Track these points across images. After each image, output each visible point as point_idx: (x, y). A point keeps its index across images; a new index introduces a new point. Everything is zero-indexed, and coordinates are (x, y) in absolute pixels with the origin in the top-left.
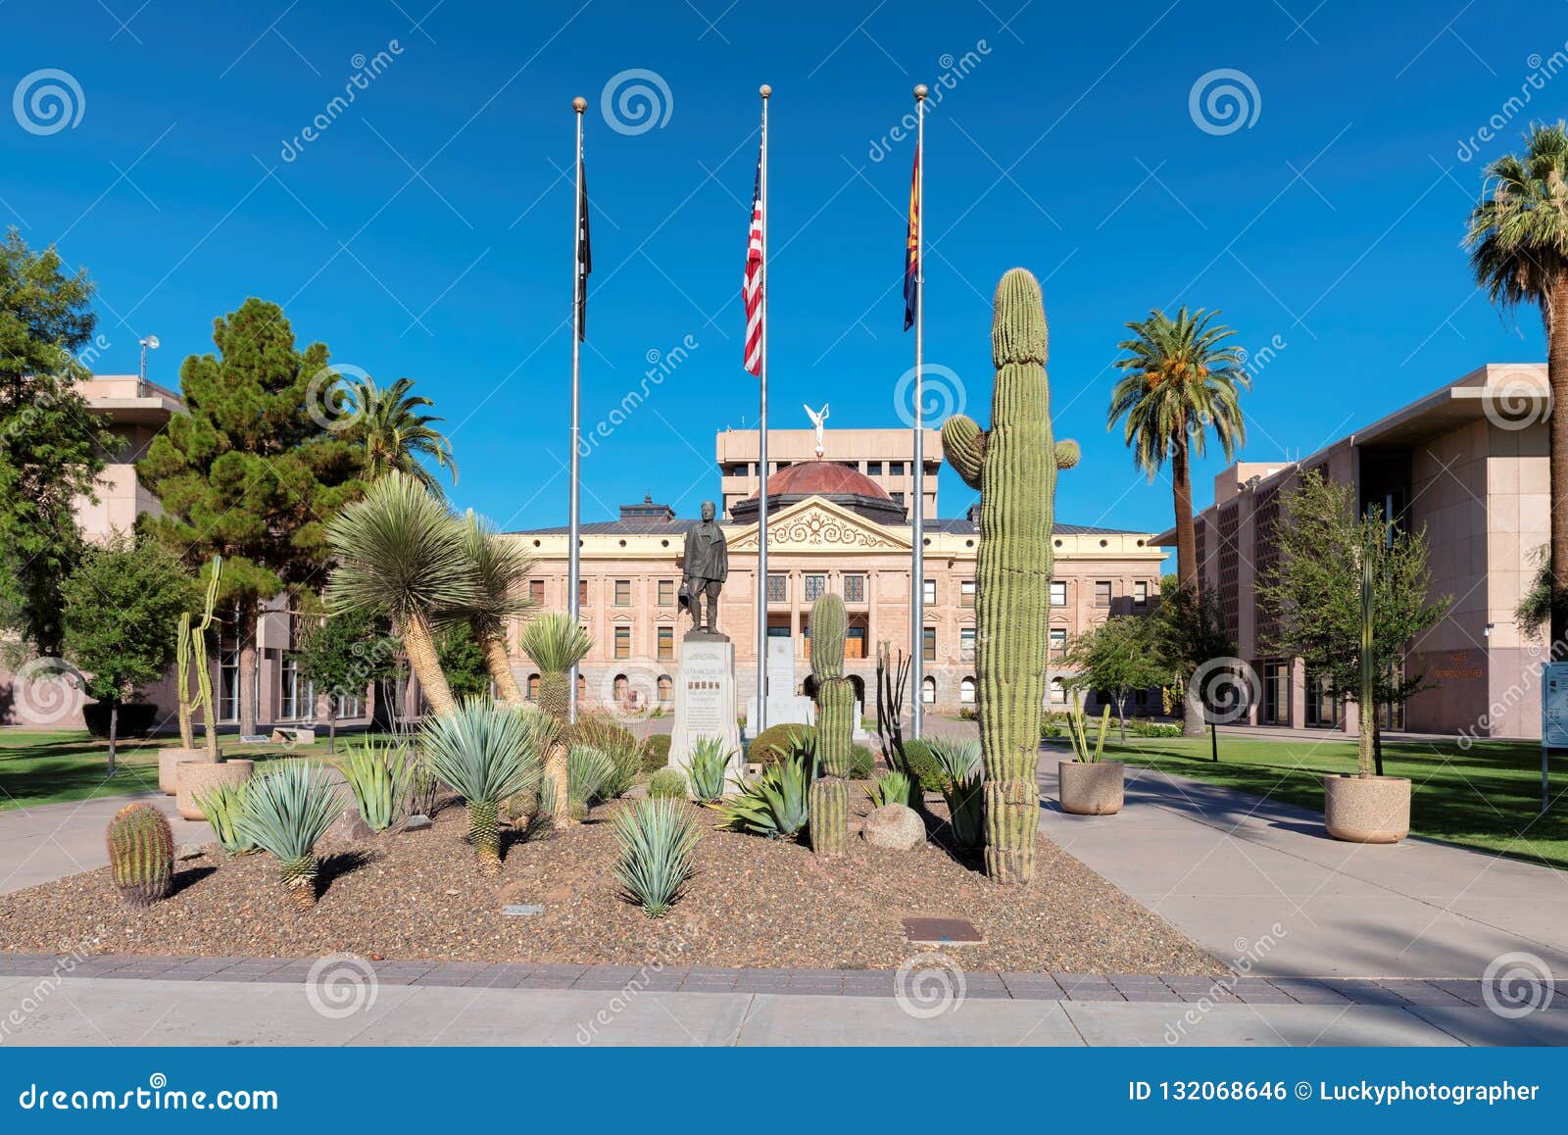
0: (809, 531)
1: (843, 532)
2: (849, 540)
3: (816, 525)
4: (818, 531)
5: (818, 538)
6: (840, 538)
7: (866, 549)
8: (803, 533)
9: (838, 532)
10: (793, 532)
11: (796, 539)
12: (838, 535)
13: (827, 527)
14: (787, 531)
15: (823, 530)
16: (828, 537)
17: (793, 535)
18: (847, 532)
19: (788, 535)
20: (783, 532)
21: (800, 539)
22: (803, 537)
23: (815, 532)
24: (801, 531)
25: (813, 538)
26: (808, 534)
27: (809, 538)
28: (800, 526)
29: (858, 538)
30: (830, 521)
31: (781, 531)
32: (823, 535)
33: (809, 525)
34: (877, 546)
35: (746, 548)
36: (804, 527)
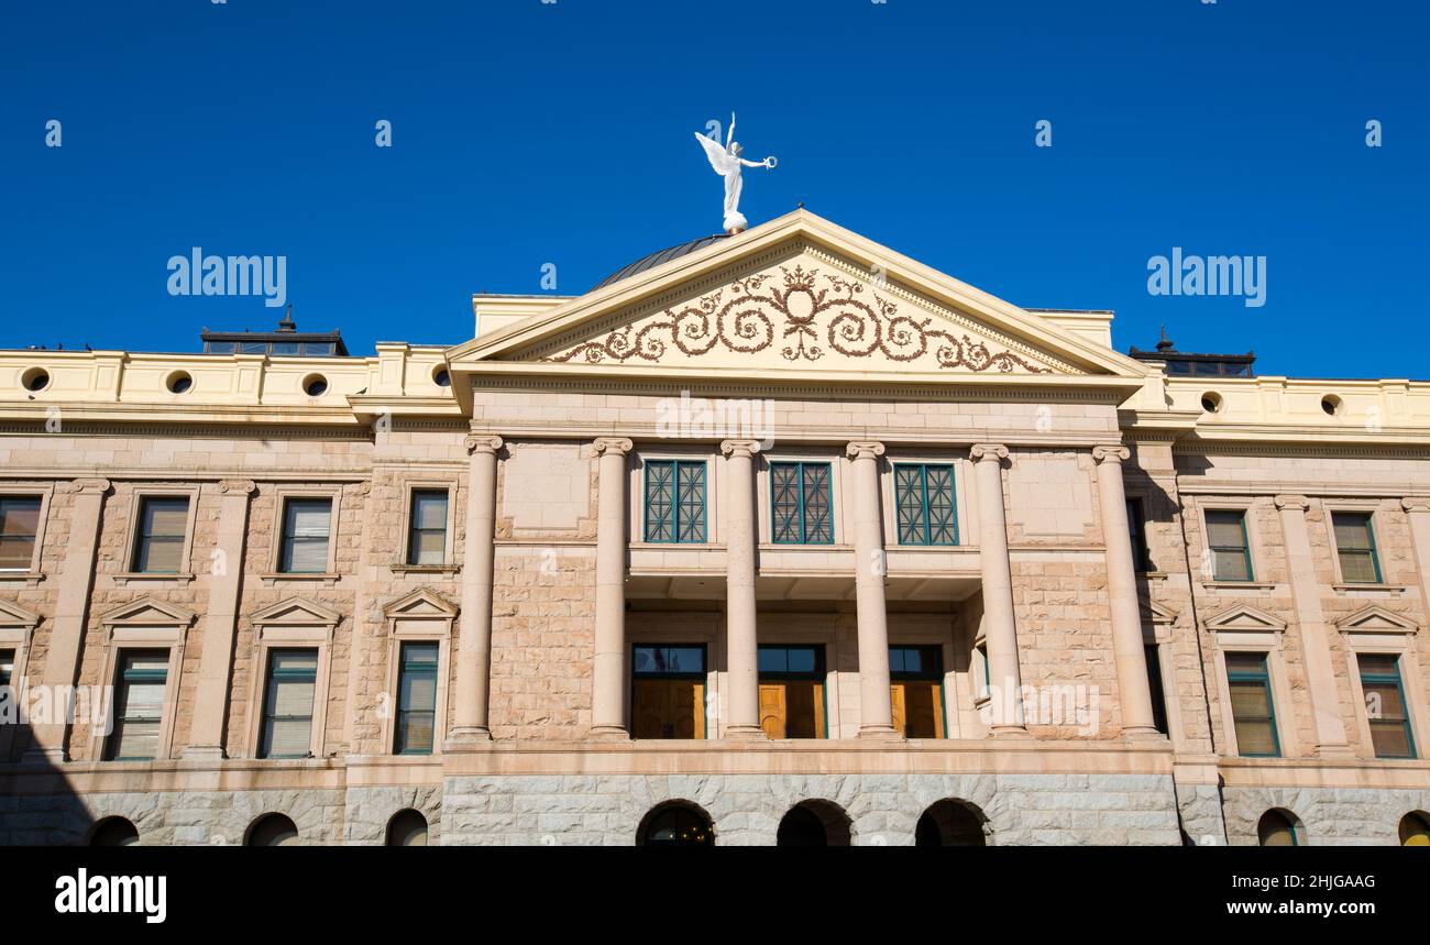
0: (779, 320)
1: (885, 325)
2: (908, 351)
3: (800, 304)
4: (808, 321)
5: (809, 342)
6: (878, 343)
7: (961, 375)
8: (762, 327)
9: (870, 326)
10: (729, 321)
11: (738, 342)
12: (870, 337)
13: (835, 311)
14: (712, 319)
15: (822, 320)
16: (838, 340)
17: (729, 331)
18: (898, 327)
19: (713, 330)
20: (699, 321)
21: (753, 343)
22: (762, 337)
23: (800, 324)
24: (754, 319)
25: (793, 341)
26: (779, 331)
27: (780, 342)
28: (750, 305)
29: (934, 344)
30: (844, 294)
31: (692, 319)
32: (823, 332)
33: (781, 304)
34: (994, 368)
35: (578, 365)
36: (766, 308)
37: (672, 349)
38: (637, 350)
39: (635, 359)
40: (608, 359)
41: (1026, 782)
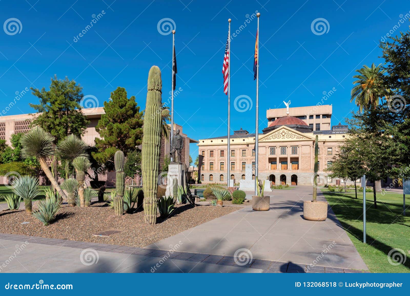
0: (281, 135)
2: (293, 137)
3: (283, 134)
5: (284, 137)
7: (298, 140)
9: (290, 135)
10: (277, 136)
11: (278, 138)
12: (290, 136)
13: (287, 134)
15: (286, 135)
16: (287, 137)
18: (292, 135)
26: (281, 136)
27: (282, 137)
28: (279, 134)
29: (296, 137)
30: (288, 132)
31: (274, 136)
32: (285, 136)
33: (282, 134)
34: (301, 139)
35: (264, 141)
36: (280, 134)
37: (272, 139)
38: (269, 139)
39: (269, 140)
40: (267, 140)
41: (301, 173)
